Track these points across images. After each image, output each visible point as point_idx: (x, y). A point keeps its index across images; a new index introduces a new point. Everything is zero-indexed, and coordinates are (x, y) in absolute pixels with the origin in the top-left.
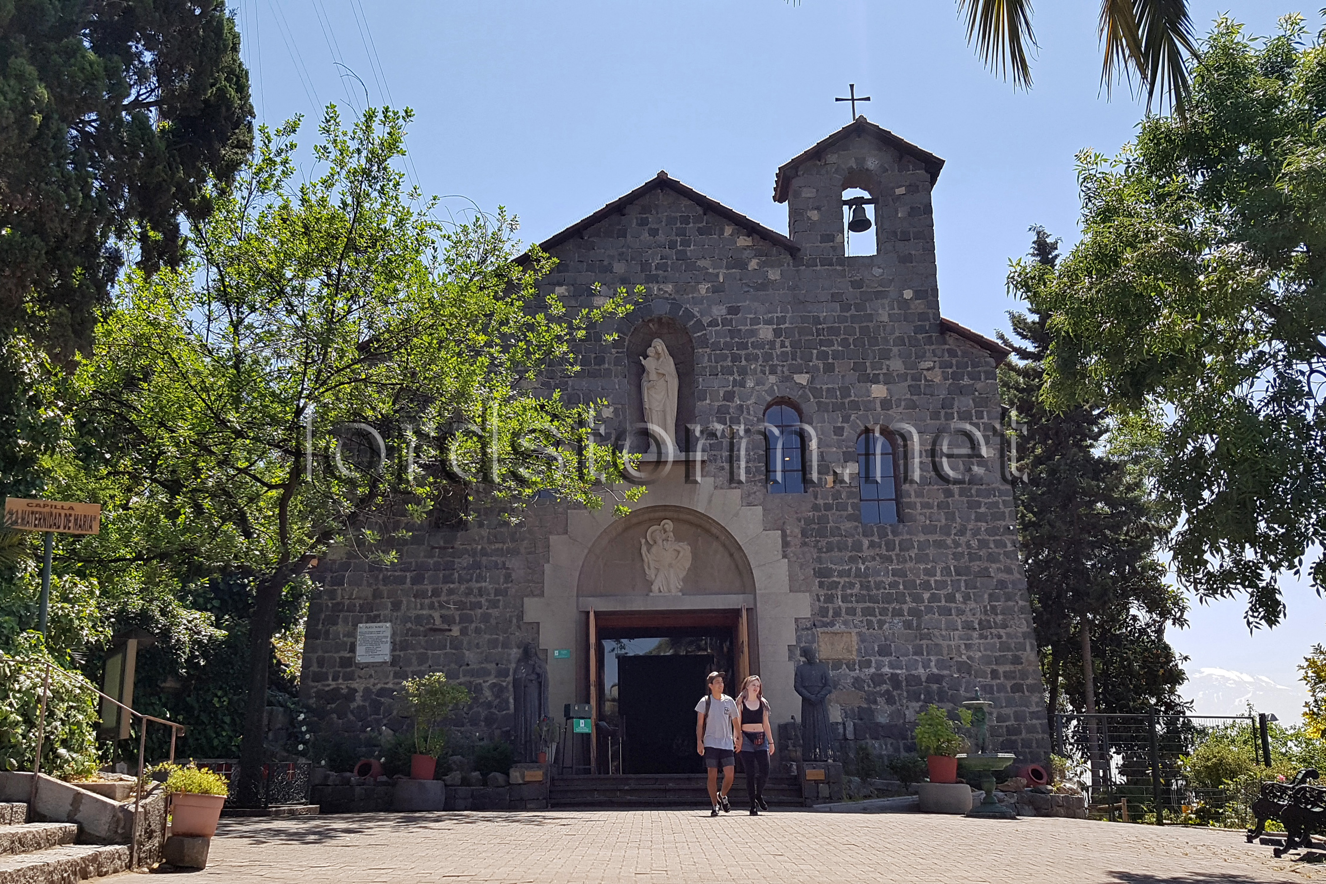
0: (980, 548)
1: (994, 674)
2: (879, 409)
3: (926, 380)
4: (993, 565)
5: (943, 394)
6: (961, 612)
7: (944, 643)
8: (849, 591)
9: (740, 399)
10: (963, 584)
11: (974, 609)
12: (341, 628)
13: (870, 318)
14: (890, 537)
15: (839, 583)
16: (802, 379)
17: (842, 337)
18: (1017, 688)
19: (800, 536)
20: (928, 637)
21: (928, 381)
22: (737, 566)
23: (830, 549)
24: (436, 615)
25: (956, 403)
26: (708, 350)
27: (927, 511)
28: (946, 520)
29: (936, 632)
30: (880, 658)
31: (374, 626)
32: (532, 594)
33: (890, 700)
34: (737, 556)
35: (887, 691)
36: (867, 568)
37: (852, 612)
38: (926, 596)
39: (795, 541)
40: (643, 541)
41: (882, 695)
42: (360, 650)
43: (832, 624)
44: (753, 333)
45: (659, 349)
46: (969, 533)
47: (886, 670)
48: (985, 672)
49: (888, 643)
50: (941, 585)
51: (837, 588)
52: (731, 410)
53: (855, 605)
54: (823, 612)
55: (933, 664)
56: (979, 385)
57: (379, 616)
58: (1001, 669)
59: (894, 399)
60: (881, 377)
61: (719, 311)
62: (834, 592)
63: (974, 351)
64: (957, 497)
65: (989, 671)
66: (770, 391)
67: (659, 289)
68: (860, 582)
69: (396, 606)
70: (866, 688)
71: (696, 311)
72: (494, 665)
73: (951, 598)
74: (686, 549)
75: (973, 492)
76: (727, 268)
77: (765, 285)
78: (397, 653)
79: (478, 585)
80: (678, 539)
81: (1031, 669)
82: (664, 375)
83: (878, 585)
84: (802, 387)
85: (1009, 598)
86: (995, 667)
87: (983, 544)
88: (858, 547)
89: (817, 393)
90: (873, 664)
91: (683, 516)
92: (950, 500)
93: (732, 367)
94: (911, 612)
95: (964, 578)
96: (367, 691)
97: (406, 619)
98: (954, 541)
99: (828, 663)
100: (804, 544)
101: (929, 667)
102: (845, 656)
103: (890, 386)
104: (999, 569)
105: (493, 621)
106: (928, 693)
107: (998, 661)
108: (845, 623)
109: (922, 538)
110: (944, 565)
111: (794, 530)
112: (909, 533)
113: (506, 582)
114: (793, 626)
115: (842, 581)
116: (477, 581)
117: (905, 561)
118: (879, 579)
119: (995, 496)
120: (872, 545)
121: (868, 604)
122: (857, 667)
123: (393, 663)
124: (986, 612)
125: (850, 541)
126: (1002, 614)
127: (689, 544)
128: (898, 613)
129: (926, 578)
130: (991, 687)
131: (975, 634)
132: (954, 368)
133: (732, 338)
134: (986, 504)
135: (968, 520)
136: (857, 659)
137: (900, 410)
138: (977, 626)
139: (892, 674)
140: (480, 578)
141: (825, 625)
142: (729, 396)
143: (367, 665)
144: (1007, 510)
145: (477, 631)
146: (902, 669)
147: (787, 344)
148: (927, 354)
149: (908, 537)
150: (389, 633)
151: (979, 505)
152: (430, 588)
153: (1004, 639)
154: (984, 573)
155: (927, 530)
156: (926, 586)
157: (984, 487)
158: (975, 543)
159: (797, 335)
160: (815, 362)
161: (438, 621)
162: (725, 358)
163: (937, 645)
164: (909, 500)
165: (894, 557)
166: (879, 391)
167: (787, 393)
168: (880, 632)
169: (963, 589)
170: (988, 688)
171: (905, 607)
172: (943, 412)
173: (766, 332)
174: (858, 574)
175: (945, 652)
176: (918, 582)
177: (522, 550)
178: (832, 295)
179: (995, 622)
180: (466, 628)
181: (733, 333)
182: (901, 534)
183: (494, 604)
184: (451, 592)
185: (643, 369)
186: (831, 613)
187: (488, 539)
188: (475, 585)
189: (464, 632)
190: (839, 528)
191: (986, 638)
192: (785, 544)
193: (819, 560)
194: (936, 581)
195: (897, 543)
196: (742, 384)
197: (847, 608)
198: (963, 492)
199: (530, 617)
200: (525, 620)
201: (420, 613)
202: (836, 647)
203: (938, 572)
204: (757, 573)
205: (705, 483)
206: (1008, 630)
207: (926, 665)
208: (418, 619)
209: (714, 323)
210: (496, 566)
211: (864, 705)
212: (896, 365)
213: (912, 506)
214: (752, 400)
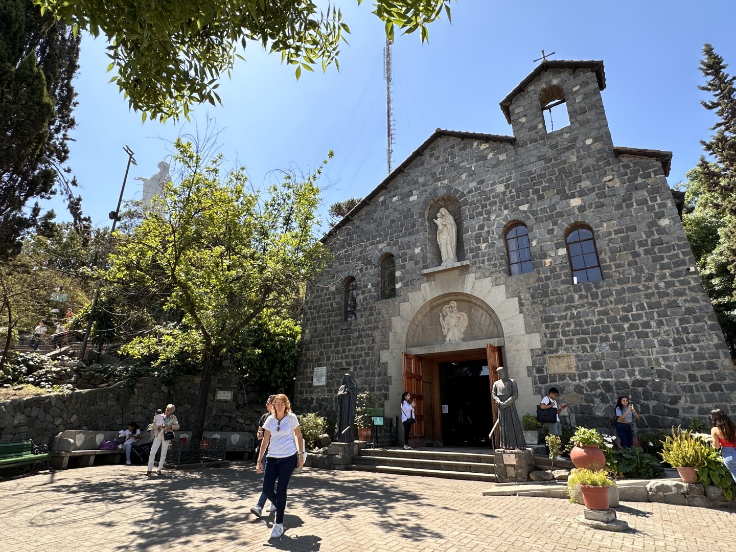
0: (667, 288)
1: (693, 378)
2: (577, 213)
3: (608, 187)
4: (681, 298)
5: (622, 192)
6: (656, 334)
7: (645, 358)
8: (567, 329)
9: (488, 227)
10: (655, 315)
11: (667, 331)
12: (308, 370)
13: (565, 162)
14: (594, 290)
15: (559, 324)
16: (524, 208)
17: (548, 177)
18: (714, 388)
19: (530, 299)
20: (631, 354)
21: (611, 188)
23: (551, 303)
24: (344, 362)
25: (634, 196)
26: (468, 206)
27: (621, 270)
28: (636, 272)
29: (637, 350)
30: (594, 371)
31: (320, 369)
32: (384, 348)
33: (604, 400)
34: (493, 316)
35: (601, 394)
36: (579, 313)
37: (570, 342)
38: (626, 326)
39: (527, 303)
40: (441, 314)
41: (598, 397)
42: (315, 380)
43: (557, 351)
44: (493, 190)
45: (443, 213)
46: (656, 279)
47: (599, 379)
48: (683, 376)
49: (599, 360)
50: (638, 317)
51: (558, 327)
52: (483, 235)
53: (572, 337)
54: (550, 344)
55: (637, 373)
56: (650, 181)
57: (321, 364)
58: (698, 374)
59: (587, 204)
60: (576, 194)
61: (473, 185)
62: (556, 330)
63: (643, 160)
64: (642, 255)
65: (687, 375)
66: (505, 219)
67: (441, 184)
68: (575, 322)
70: (585, 392)
71: (460, 189)
72: (368, 386)
73: (647, 325)
74: (464, 316)
75: (656, 250)
76: (476, 162)
77: (499, 163)
78: (328, 381)
79: (361, 346)
80: (459, 311)
81: (727, 372)
82: (446, 225)
83: (588, 323)
84: (525, 212)
85: (697, 320)
86: (692, 372)
87: (669, 285)
88: (571, 299)
89: (534, 213)
90: (589, 376)
91: (460, 297)
92: (637, 259)
93: (482, 211)
94: (615, 338)
95: (656, 310)
96: (318, 399)
97: (332, 365)
98: (644, 286)
99: (556, 377)
100: (534, 303)
101: (634, 375)
102: (568, 371)
103: (584, 198)
104: (686, 301)
105: (367, 363)
106: (635, 394)
107: (694, 367)
108: (566, 349)
109: (618, 287)
110: (638, 303)
111: (525, 296)
112: (608, 285)
113: (373, 343)
114: (530, 354)
115: (561, 323)
116: (360, 344)
117: (607, 304)
118: (588, 318)
119: (674, 250)
120: (581, 297)
121: (581, 336)
122: (577, 378)
123: (328, 385)
124: (678, 332)
125: (565, 297)
126: (694, 332)
127: (466, 313)
128: (606, 339)
129: (624, 314)
130: (691, 387)
131: (671, 349)
132: (629, 175)
133: (481, 197)
134: (667, 257)
135: (655, 270)
136: (577, 373)
137: (592, 210)
138: (672, 344)
139: (604, 381)
140: (362, 342)
141: (552, 352)
142: (481, 227)
143: (318, 387)
144: (687, 258)
145: (361, 368)
146: (612, 377)
147: (513, 190)
148: (608, 172)
149: (608, 288)
150: (325, 372)
151: (662, 258)
152: (341, 349)
153: (698, 350)
154: (673, 305)
155: (620, 282)
156: (625, 319)
157: (664, 245)
158: (662, 285)
159: (519, 185)
160: (531, 196)
161: (344, 365)
162: (478, 208)
163: (639, 359)
164: (605, 264)
165: (598, 303)
166: (576, 202)
167: (515, 217)
168: (591, 353)
169: (656, 318)
170: (687, 389)
171: (610, 335)
172: (624, 205)
173: (500, 188)
174: (573, 317)
175: (646, 363)
176: (618, 317)
177: (380, 327)
178: (539, 157)
179: (688, 339)
180: (356, 367)
181: (481, 194)
182: (602, 286)
183: (367, 355)
184: (350, 350)
186: (555, 343)
187: (365, 323)
188: (359, 346)
189: (355, 369)
190: (556, 290)
191: (681, 351)
192: (521, 305)
193: (544, 311)
194: (633, 315)
195: (599, 293)
196: (488, 219)
197: (566, 340)
198: (647, 252)
199: (383, 360)
200: (381, 361)
201: (337, 361)
202: (560, 365)
203: (634, 308)
204: (503, 324)
205: (470, 278)
206: (700, 344)
207: (631, 374)
208: (337, 364)
209: (470, 192)
210: (368, 336)
211: (585, 404)
212: (585, 184)
213: (609, 267)
214: (495, 226)
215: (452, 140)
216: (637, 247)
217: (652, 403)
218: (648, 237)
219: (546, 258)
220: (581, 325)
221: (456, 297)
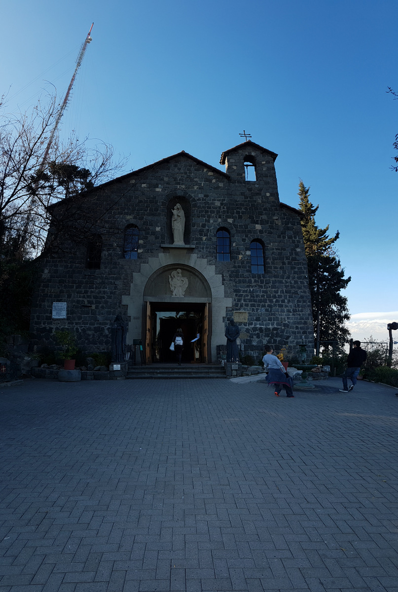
0: (295, 284)
1: (297, 328)
2: (259, 233)
3: (275, 224)
5: (282, 229)
6: (286, 306)
7: (280, 317)
9: (208, 227)
10: (288, 296)
11: (291, 305)
12: (46, 304)
13: (255, 201)
14: (262, 278)
16: (230, 221)
17: (245, 207)
18: (304, 333)
20: (274, 314)
22: (205, 288)
23: (240, 282)
24: (86, 300)
25: (287, 232)
26: (196, 208)
27: (276, 270)
28: (283, 273)
29: (277, 313)
30: (256, 322)
31: (60, 304)
32: (125, 294)
33: (258, 337)
34: (205, 284)
35: (258, 333)
36: (253, 290)
37: (247, 305)
38: (274, 300)
39: (227, 278)
40: (170, 276)
41: (255, 335)
42: (54, 313)
43: (239, 309)
44: (213, 204)
45: (179, 207)
46: (291, 278)
47: (258, 326)
49: (259, 316)
50: (280, 296)
51: (242, 296)
52: (205, 231)
53: (248, 303)
54: (236, 305)
55: (275, 324)
56: (295, 227)
57: (61, 300)
58: (299, 326)
59: (264, 230)
60: (259, 222)
61: (201, 196)
62: (241, 298)
63: (293, 214)
64: (287, 265)
66: (219, 225)
67: (180, 187)
68: (251, 295)
69: (69, 296)
70: (250, 332)
71: (193, 195)
72: (109, 321)
73: (283, 301)
74: (186, 280)
75: (293, 263)
76: (204, 181)
77: (218, 187)
78: (69, 315)
79: (103, 290)
80: (183, 276)
81: (310, 326)
82: (180, 216)
83: (257, 296)
84: (230, 224)
85: (304, 302)
86: (297, 325)
87: (296, 282)
88: (250, 282)
89: (236, 226)
90: (254, 324)
91: (185, 268)
92: (284, 266)
93: (205, 214)
94: (269, 306)
95: (288, 294)
96: (57, 329)
97: (73, 302)
98: (285, 281)
100: (230, 280)
102: (243, 321)
103: (263, 226)
104: (301, 292)
105: (109, 304)
106: (272, 334)
107: (298, 323)
108: (244, 309)
109: (273, 279)
110: (282, 289)
111: (227, 275)
112: (269, 277)
113: (115, 289)
114: (225, 310)
115: (244, 294)
116: (103, 289)
117: (267, 288)
118: (257, 294)
119: (301, 265)
120: (255, 281)
121: (253, 303)
122: (247, 325)
123: (68, 318)
124: (295, 306)
125: (247, 280)
126: (301, 307)
127: (187, 278)
128: (264, 306)
129: (275, 294)
130: (296, 332)
131: (291, 314)
132: (286, 219)
133: (205, 205)
134: (297, 268)
135: (291, 273)
136: (248, 322)
137: (266, 234)
138: (292, 311)
139: (260, 327)
140: (105, 288)
141: (237, 310)
142: (204, 226)
143: (57, 319)
144: (305, 270)
145: (103, 307)
146: (264, 325)
147: (225, 207)
148: (276, 214)
149: (268, 279)
150: (66, 307)
151: (295, 268)
152: (83, 290)
153: (301, 316)
154: (296, 293)
155: (275, 276)
156: (275, 297)
158: (293, 282)
159: (229, 205)
161: (86, 303)
162: (203, 211)
163: (277, 317)
164: (269, 265)
165: (263, 286)
166: (258, 227)
167: (225, 226)
168: (257, 312)
170: (294, 332)
171: (266, 304)
172: (282, 236)
173: (218, 204)
174: (250, 292)
175: (280, 320)
176: (272, 295)
177: (122, 278)
180: (98, 306)
181: (206, 203)
183: (110, 297)
184: (92, 292)
185: (172, 214)
186: (239, 305)
187: (108, 273)
188: (102, 290)
190: (243, 275)
191: (295, 315)
192: (223, 280)
193: (236, 286)
194: (278, 295)
195: (264, 281)
196: (209, 221)
197: (245, 304)
198: (289, 263)
199: (124, 302)
200: (122, 304)
201: (79, 299)
202: (241, 317)
203: (279, 291)
204: (212, 290)
205: (194, 256)
206: (303, 313)
207: (273, 324)
208: (78, 302)
209: (199, 199)
210: (111, 283)
211: (249, 339)
212: (264, 217)
213: (270, 267)
214: (212, 228)
215: (190, 161)
216: (285, 259)
217: (278, 339)
218: (290, 255)
219: (239, 254)
220: (253, 297)
221: (182, 267)
